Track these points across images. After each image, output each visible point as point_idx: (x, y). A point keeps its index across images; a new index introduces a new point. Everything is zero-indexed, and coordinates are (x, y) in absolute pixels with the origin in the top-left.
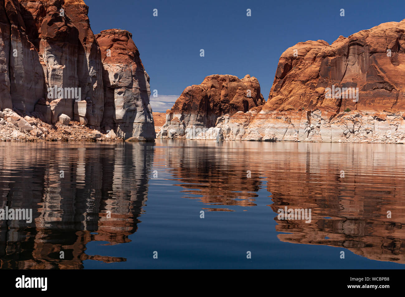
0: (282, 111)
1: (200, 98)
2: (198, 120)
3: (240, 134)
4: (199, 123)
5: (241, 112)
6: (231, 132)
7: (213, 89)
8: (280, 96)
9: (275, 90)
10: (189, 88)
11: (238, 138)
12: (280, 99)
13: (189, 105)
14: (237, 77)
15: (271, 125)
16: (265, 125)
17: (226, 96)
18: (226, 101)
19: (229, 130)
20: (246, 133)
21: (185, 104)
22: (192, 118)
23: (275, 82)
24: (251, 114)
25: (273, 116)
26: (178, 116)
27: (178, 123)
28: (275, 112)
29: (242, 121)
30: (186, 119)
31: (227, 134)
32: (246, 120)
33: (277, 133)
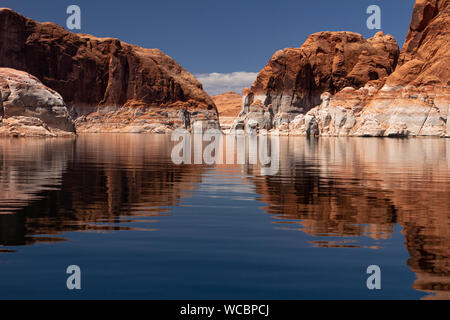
0: (419, 85)
1: (298, 68)
2: (295, 105)
3: (347, 125)
4: (296, 108)
5: (350, 88)
6: (332, 122)
7: (319, 54)
8: (416, 61)
9: (408, 51)
10: (279, 53)
11: (342, 132)
12: (416, 66)
13: (278, 80)
14: (360, 35)
15: (400, 109)
16: (390, 110)
17: (341, 65)
18: (341, 74)
19: (329, 118)
20: (358, 124)
21: (272, 79)
22: (285, 101)
23: (409, 37)
24: (367, 91)
25: (404, 94)
26: (261, 98)
27: (261, 109)
28: (407, 87)
29: (351, 103)
30: (274, 103)
31: (325, 125)
32: (357, 101)
33: (409, 122)
